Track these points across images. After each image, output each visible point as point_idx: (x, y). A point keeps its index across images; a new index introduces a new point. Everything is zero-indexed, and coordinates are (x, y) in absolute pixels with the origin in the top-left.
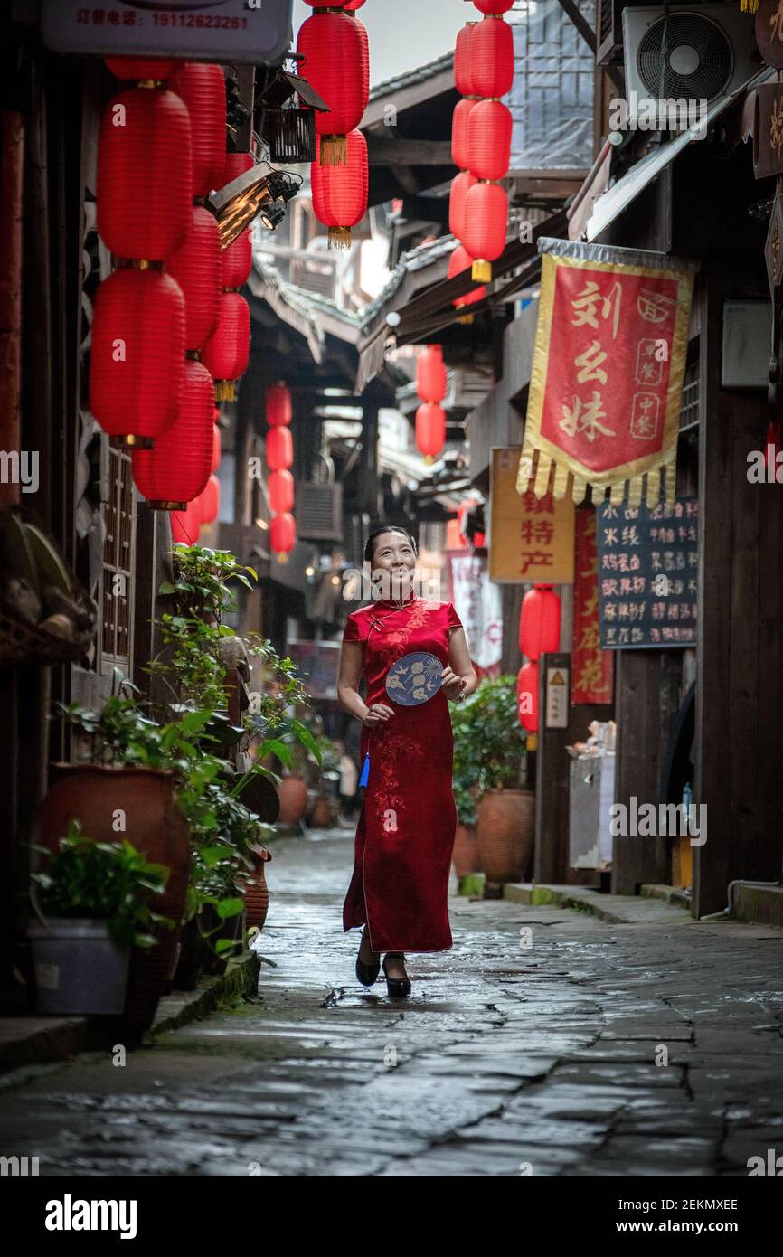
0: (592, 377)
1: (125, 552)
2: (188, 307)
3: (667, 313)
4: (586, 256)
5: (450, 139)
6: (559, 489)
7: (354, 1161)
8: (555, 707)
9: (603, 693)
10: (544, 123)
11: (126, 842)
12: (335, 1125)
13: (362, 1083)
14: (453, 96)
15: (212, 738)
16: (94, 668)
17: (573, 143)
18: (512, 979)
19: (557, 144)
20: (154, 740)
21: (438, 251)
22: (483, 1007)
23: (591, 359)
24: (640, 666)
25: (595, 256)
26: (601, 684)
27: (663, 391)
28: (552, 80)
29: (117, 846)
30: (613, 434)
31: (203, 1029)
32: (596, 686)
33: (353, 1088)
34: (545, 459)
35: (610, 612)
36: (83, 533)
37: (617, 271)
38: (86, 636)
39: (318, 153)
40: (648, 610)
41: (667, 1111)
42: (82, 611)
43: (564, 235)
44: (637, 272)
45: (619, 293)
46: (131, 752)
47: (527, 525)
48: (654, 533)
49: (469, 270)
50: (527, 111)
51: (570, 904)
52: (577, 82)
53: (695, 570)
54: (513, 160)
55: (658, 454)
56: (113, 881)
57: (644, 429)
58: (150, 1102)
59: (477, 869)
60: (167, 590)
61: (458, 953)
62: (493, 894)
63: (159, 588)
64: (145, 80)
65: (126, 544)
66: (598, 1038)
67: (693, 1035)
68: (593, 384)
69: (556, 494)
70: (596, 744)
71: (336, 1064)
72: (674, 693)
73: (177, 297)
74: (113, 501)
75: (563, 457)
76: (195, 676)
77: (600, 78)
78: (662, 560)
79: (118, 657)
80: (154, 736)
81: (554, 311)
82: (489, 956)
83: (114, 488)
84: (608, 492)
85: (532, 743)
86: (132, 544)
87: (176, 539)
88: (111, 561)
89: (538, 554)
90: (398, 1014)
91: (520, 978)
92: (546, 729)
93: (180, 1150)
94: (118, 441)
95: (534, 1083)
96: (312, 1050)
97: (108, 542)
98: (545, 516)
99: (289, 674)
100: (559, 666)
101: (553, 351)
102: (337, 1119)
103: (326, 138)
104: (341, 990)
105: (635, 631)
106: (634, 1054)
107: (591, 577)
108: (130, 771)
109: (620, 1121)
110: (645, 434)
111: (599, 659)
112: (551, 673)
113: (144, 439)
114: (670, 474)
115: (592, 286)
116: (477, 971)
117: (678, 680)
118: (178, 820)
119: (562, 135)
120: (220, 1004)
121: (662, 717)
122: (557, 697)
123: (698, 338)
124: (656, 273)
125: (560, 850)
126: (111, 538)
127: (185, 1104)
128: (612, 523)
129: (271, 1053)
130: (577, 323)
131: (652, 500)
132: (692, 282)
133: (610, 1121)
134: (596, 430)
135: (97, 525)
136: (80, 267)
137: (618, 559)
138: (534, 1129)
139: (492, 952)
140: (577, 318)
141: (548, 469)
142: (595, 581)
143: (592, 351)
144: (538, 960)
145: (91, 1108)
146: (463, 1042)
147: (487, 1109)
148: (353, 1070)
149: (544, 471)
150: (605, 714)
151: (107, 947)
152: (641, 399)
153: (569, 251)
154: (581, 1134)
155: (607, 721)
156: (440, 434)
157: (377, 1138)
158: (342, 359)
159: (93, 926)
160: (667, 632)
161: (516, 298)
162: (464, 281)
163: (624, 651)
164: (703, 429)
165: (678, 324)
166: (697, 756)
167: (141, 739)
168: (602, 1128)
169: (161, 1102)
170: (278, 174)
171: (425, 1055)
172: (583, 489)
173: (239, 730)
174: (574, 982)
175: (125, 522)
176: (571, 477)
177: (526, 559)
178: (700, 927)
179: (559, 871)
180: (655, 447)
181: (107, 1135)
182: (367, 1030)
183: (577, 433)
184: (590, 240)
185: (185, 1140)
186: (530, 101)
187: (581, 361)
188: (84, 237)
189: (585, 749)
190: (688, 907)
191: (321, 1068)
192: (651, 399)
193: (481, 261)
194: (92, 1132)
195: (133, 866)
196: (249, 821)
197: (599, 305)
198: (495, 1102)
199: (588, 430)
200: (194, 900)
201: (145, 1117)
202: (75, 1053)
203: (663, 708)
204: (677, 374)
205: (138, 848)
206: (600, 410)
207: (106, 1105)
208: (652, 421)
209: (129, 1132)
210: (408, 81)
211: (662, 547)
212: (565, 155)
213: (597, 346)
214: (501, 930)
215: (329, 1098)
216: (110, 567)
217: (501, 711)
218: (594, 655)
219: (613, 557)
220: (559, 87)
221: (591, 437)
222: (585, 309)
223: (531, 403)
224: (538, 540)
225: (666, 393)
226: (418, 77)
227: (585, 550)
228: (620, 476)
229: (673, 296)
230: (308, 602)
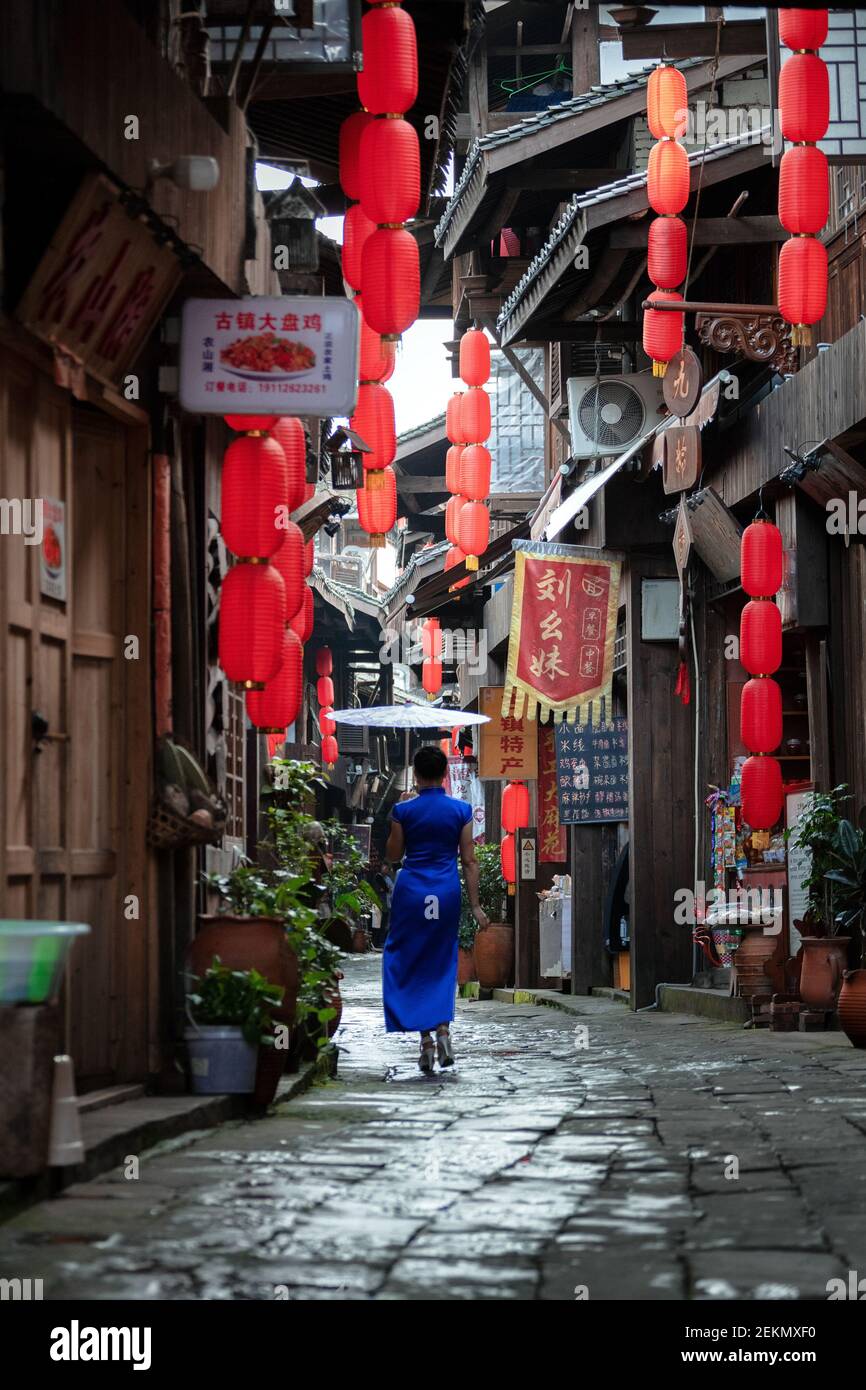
0: (552, 635)
1: (239, 764)
2: (287, 591)
3: (603, 590)
4: (546, 552)
5: (444, 475)
6: (531, 714)
7: (433, 1197)
8: (527, 866)
9: (560, 856)
10: (510, 462)
11: (253, 970)
12: (414, 1170)
13: (428, 1139)
14: (446, 443)
15: (305, 894)
16: (221, 846)
17: (530, 475)
18: (512, 1057)
19: (520, 475)
20: (270, 897)
21: (437, 552)
22: (496, 1079)
23: (551, 623)
24: (588, 835)
25: (552, 552)
26: (558, 848)
27: (602, 643)
28: (515, 431)
29: (247, 973)
30: (568, 674)
31: (305, 1100)
32: (555, 850)
33: (422, 1142)
34: (520, 693)
35: (566, 799)
36: (212, 752)
37: (567, 561)
38: (220, 825)
39: (365, 483)
40: (593, 796)
41: (649, 1154)
42: (219, 806)
43: (528, 537)
44: (581, 561)
45: (570, 576)
46: (254, 906)
47: (505, 740)
48: (595, 743)
49: (464, 562)
50: (498, 453)
51: (543, 1002)
52: (533, 432)
53: (625, 769)
54: (491, 486)
55: (598, 688)
56: (244, 998)
57: (589, 671)
58: (280, 1157)
59: (473, 979)
60: (267, 791)
61: (472, 1040)
62: (485, 996)
63: (261, 789)
64: (253, 430)
65: (239, 759)
66: (585, 1100)
67: (652, 1096)
68: (553, 640)
69: (529, 717)
70: (557, 890)
71: (407, 1124)
72: (612, 855)
73: (280, 583)
74: (231, 730)
75: (533, 691)
76: (293, 851)
77: (548, 429)
78: (601, 761)
79: (236, 839)
80: (270, 894)
81: (525, 590)
82: (494, 1041)
83: (231, 720)
84: (565, 715)
85: (511, 891)
86: (244, 759)
87: (273, 754)
88: (230, 771)
89: (513, 759)
90: (438, 1085)
91: (519, 1057)
92: (521, 881)
93: (307, 1192)
94: (238, 686)
95: (549, 1133)
96: (387, 1115)
97: (228, 758)
98: (517, 732)
99: (353, 848)
100: (529, 837)
101: (525, 618)
102: (414, 1166)
103: (371, 471)
104: (394, 1068)
105: (583, 811)
106: (615, 1111)
107: (549, 774)
108: (255, 920)
109: (615, 1162)
110: (590, 674)
111: (557, 831)
112: (524, 841)
113: (258, 683)
114: (609, 701)
115: (550, 572)
116: (485, 1053)
117: (614, 844)
118: (290, 953)
119: (523, 468)
120: (315, 1082)
121: (604, 870)
122: (529, 859)
123: (624, 606)
124: (595, 562)
125: (534, 964)
126: (230, 755)
127: (304, 1158)
128: (566, 737)
129: (359, 1117)
130: (541, 598)
131: (596, 720)
132: (620, 567)
133: (607, 1162)
134: (556, 672)
135: (221, 746)
136: (206, 565)
137: (570, 762)
138: (556, 1169)
139: (495, 1038)
140: (541, 595)
141: (523, 700)
142: (554, 777)
143: (551, 617)
144: (529, 1043)
145: (239, 1163)
146: (492, 1106)
147: (518, 1156)
148: (419, 1128)
149: (519, 701)
150: (563, 869)
151: (242, 1045)
152: (586, 650)
153: (534, 549)
154: (588, 1171)
155: (564, 875)
156: (439, 678)
157: (445, 1179)
158: (367, 628)
159: (231, 1031)
160: (606, 811)
161: (493, 583)
162: (460, 570)
163: (576, 825)
164: (630, 670)
165: (611, 598)
166: (631, 896)
167: (261, 897)
168: (603, 1167)
169: (287, 1156)
170: (336, 498)
171: (467, 1115)
172: (548, 713)
173: (322, 888)
174: (556, 1059)
175: (239, 744)
176: (539, 705)
177: (505, 763)
178: (637, 1017)
179: (533, 980)
180: (597, 682)
181: (254, 1182)
182: (421, 1098)
183: (542, 675)
184: (549, 539)
185: (308, 1184)
186: (501, 446)
187: (544, 624)
188: (208, 544)
189: (549, 895)
190: (627, 1003)
191: (395, 1128)
192: (593, 649)
193: (471, 556)
194: (243, 1179)
195: (258, 987)
196: (332, 952)
197: (556, 585)
198: (525, 1149)
199: (550, 672)
200: (302, 1010)
201: (279, 1167)
202: (222, 1121)
203: (605, 864)
204: (611, 632)
205: (262, 973)
206: (558, 658)
207: (250, 1159)
208: (594, 665)
209: (269, 1179)
210: (412, 435)
211: (601, 752)
212: (525, 483)
213: (555, 613)
214: (499, 1022)
215: (405, 1149)
216: (230, 775)
217: (487, 870)
218: (554, 829)
219: (567, 760)
220: (520, 436)
221: (552, 677)
222: (546, 588)
223: (510, 654)
224: (513, 750)
225: (604, 645)
226: (419, 432)
227: (546, 755)
228: (573, 704)
229: (607, 577)
230: (348, 797)
